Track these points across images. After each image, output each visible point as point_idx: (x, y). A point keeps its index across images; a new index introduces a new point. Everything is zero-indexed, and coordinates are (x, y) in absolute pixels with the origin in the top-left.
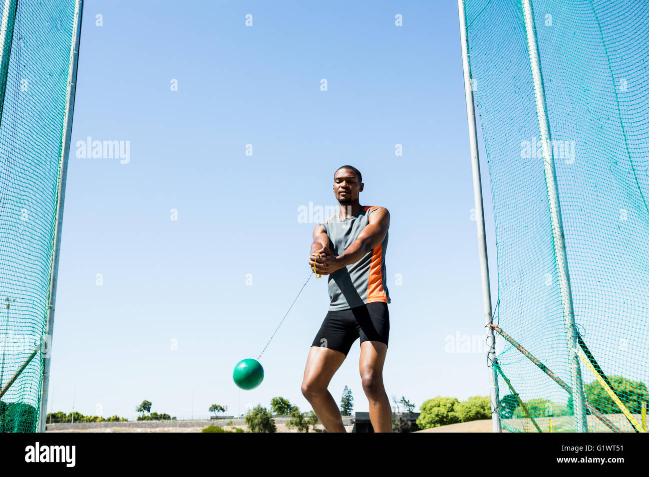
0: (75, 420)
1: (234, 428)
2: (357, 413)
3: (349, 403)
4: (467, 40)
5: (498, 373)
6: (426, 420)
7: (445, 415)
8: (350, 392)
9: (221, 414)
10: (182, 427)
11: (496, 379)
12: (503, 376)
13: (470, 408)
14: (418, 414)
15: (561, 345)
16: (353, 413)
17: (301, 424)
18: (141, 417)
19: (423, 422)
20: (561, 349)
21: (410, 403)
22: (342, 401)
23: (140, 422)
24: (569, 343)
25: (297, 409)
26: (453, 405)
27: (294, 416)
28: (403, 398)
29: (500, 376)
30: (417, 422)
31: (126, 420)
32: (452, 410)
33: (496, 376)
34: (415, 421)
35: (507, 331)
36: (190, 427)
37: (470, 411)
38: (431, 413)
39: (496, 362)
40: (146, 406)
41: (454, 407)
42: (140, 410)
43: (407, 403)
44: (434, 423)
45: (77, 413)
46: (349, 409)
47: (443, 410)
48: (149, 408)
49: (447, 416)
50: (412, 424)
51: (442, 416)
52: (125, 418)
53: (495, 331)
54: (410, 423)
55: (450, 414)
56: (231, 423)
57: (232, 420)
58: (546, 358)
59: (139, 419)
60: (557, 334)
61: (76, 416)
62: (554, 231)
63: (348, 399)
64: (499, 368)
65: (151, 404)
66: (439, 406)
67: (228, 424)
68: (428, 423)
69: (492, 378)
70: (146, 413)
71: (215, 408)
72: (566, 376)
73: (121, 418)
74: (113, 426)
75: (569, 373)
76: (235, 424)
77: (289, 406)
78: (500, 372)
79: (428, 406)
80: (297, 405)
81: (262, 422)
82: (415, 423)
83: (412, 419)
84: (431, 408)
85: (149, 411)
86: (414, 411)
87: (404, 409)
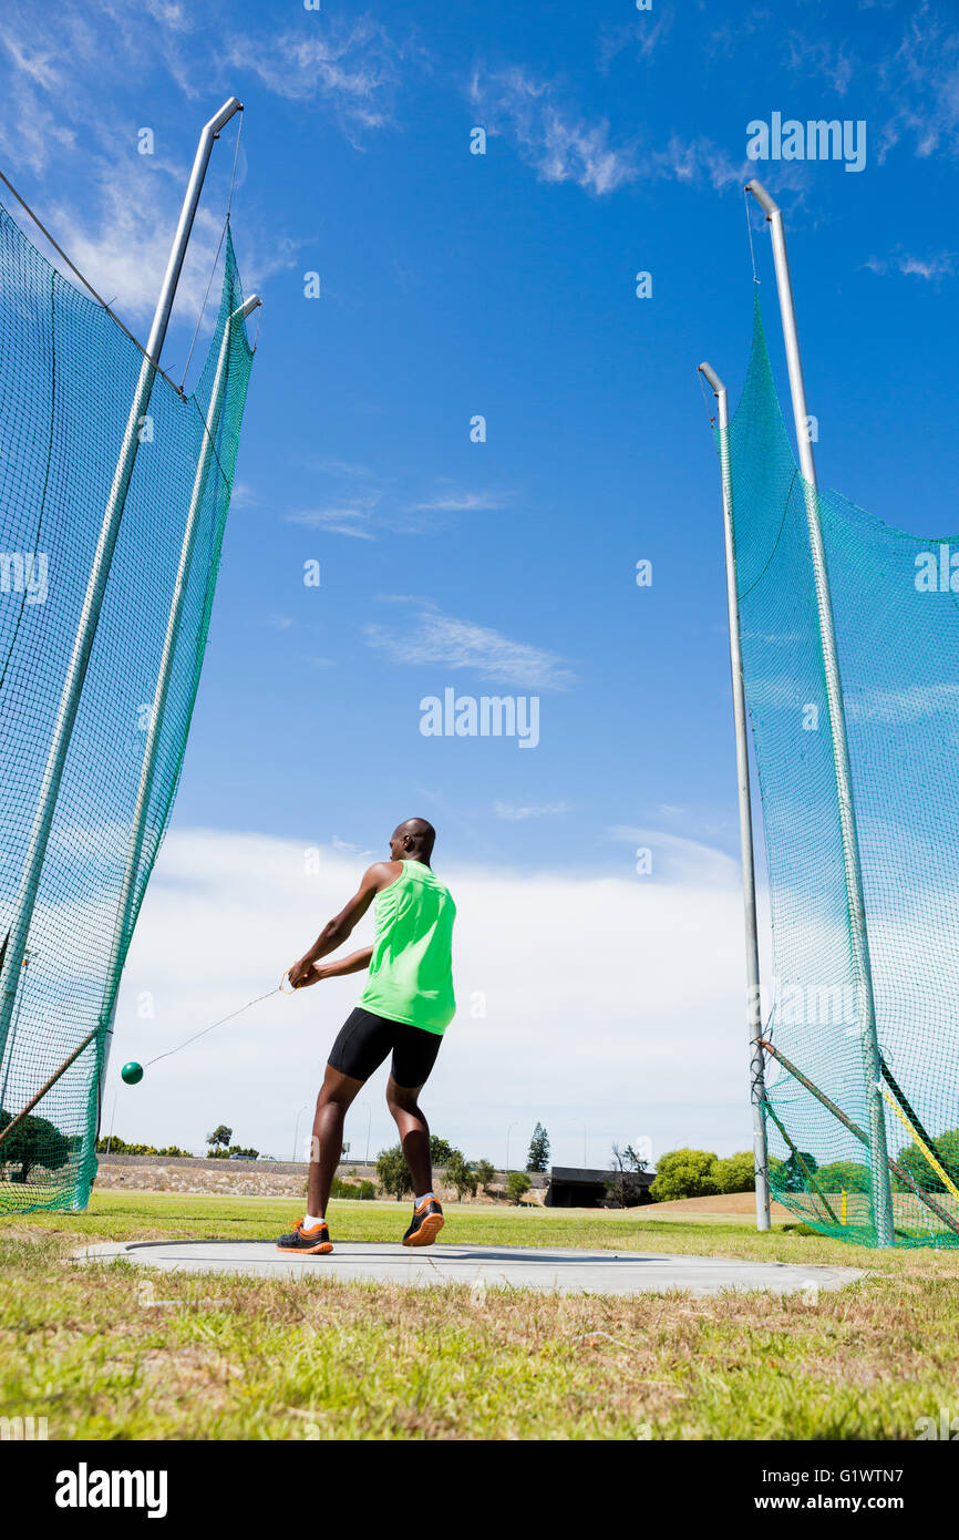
0: (113, 1150)
1: (359, 1180)
2: (554, 1168)
3: (542, 1152)
4: (738, 617)
5: (767, 1114)
6: (665, 1187)
7: (695, 1181)
8: (545, 1134)
10: (278, 1173)
11: (764, 1125)
12: (775, 1118)
13: (736, 1171)
14: (652, 1177)
15: (856, 1077)
16: (549, 1168)
17: (464, 1180)
18: (214, 1151)
19: (659, 1190)
20: (857, 1082)
21: (640, 1158)
22: (532, 1148)
23: (213, 1160)
24: (868, 1073)
25: (459, 1155)
26: (709, 1164)
27: (453, 1166)
28: (630, 1149)
29: (770, 1119)
30: (651, 1190)
31: (190, 1156)
32: (707, 1173)
33: (765, 1119)
34: (647, 1187)
35: (784, 1052)
36: (289, 1174)
37: (736, 1176)
38: (672, 1176)
39: (764, 1098)
40: (223, 1135)
41: (712, 1167)
42: (212, 1141)
43: (634, 1157)
44: (677, 1193)
45: (116, 1139)
46: (543, 1162)
47: (692, 1172)
48: (228, 1139)
49: (699, 1182)
50: (642, 1192)
51: (691, 1182)
52: (189, 1151)
53: (764, 1050)
54: (638, 1190)
55: (704, 1179)
56: (355, 1171)
57: (358, 1167)
58: (838, 1097)
59: (211, 1155)
61: (114, 1144)
62: (851, 907)
63: (541, 1145)
64: (769, 1106)
65: (230, 1133)
66: (686, 1165)
67: (350, 1174)
68: (667, 1192)
69: (758, 1121)
70: (222, 1147)
72: (864, 1123)
73: (182, 1151)
74: (168, 1164)
75: (867, 1119)
76: (360, 1174)
77: (447, 1150)
78: (771, 1112)
79: (669, 1163)
80: (460, 1149)
81: (401, 1174)
82: (647, 1191)
83: (641, 1183)
84: (674, 1167)
85: (227, 1144)
86: (646, 1171)
87: (630, 1167)
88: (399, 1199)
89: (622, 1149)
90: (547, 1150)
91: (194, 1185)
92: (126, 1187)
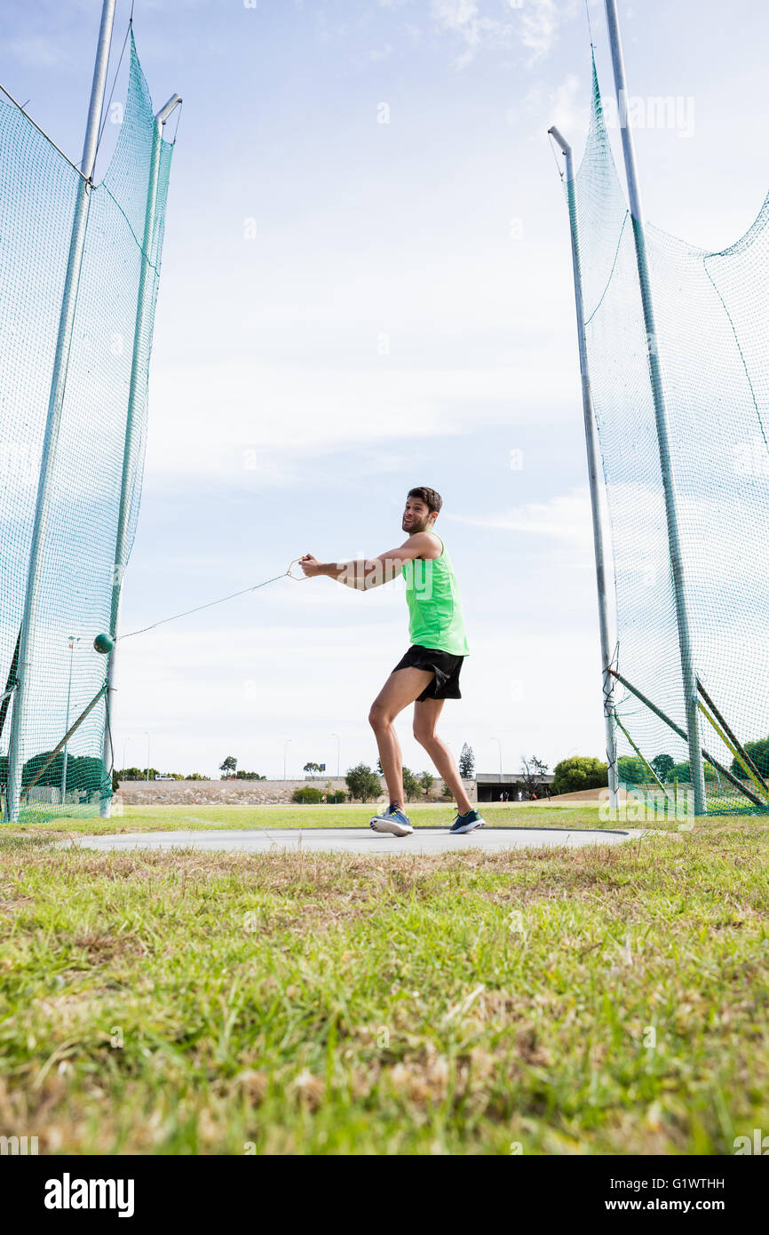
0: (151, 777)
1: (333, 790)
2: (478, 775)
3: (469, 763)
5: (616, 724)
6: (561, 783)
8: (470, 750)
9: (317, 774)
14: (552, 776)
16: (474, 774)
17: (411, 786)
18: (225, 775)
19: (557, 785)
21: (542, 764)
22: (461, 761)
23: (225, 781)
28: (535, 758)
31: (208, 779)
35: (626, 677)
38: (567, 776)
40: (229, 763)
42: (223, 768)
43: (538, 764)
46: (470, 770)
47: (581, 773)
48: (234, 766)
51: (582, 779)
52: (207, 776)
56: (329, 783)
57: (332, 781)
59: (224, 778)
60: (675, 682)
61: (152, 773)
63: (468, 758)
64: (618, 719)
65: (235, 761)
66: (577, 768)
67: (327, 786)
68: (562, 786)
70: (231, 772)
71: (309, 766)
73: (202, 776)
74: (193, 785)
76: (333, 786)
78: (619, 723)
79: (564, 767)
81: (364, 785)
82: (548, 786)
83: (544, 781)
84: (568, 768)
85: (234, 770)
86: (547, 773)
87: (534, 771)
88: (364, 802)
89: (529, 759)
90: (472, 762)
91: (214, 800)
92: (162, 803)
